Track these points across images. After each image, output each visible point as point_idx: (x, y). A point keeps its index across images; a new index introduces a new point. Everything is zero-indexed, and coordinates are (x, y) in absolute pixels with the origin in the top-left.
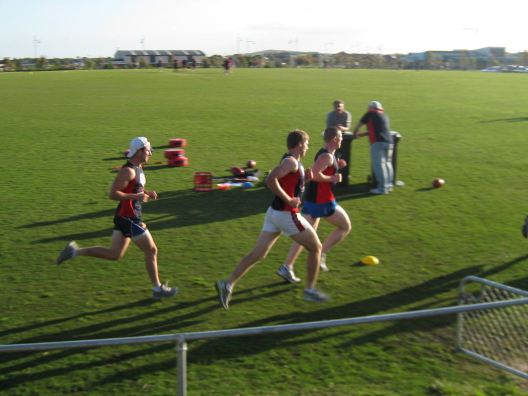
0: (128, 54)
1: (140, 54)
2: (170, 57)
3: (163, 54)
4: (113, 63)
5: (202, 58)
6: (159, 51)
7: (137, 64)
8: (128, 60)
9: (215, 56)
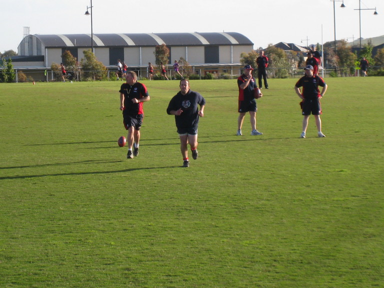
0: (53, 43)
1: (84, 43)
2: (159, 51)
3: (143, 41)
4: (15, 66)
5: (246, 52)
6: (133, 37)
7: (77, 68)
8: (53, 59)
9: (281, 45)
